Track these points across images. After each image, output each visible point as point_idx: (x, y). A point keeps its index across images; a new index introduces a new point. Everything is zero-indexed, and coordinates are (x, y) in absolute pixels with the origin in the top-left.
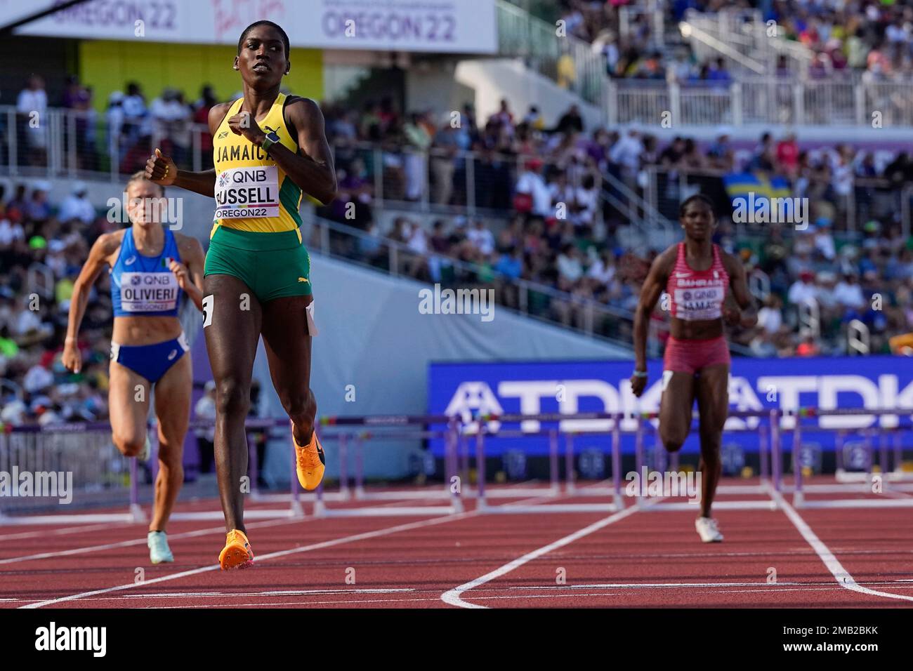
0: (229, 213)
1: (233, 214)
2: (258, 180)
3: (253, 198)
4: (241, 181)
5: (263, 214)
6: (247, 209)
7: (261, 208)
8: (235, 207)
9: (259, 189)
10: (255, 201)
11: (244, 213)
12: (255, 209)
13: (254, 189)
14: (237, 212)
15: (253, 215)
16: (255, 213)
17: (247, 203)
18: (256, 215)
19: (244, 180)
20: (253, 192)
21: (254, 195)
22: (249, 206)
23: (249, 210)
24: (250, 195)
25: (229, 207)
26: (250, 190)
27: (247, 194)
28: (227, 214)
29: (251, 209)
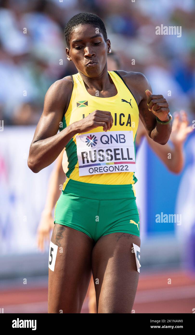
0: (100, 170)
1: (103, 170)
2: (120, 142)
3: (118, 157)
4: (107, 142)
5: (126, 170)
6: (114, 165)
7: (124, 165)
8: (104, 164)
9: (122, 149)
10: (119, 159)
11: (111, 169)
12: (120, 165)
13: (118, 149)
14: (105, 169)
15: (119, 170)
16: (120, 169)
17: (114, 161)
18: (121, 170)
19: (110, 142)
20: (117, 152)
21: (119, 154)
22: (115, 163)
23: (115, 167)
24: (116, 154)
25: (99, 164)
26: (115, 150)
27: (113, 154)
28: (98, 171)
29: (117, 165)
